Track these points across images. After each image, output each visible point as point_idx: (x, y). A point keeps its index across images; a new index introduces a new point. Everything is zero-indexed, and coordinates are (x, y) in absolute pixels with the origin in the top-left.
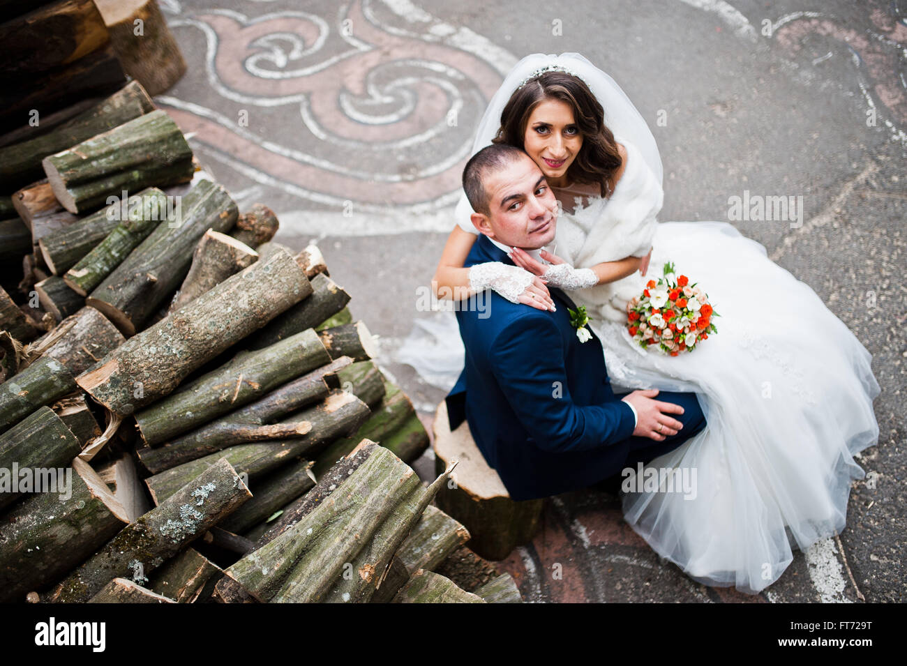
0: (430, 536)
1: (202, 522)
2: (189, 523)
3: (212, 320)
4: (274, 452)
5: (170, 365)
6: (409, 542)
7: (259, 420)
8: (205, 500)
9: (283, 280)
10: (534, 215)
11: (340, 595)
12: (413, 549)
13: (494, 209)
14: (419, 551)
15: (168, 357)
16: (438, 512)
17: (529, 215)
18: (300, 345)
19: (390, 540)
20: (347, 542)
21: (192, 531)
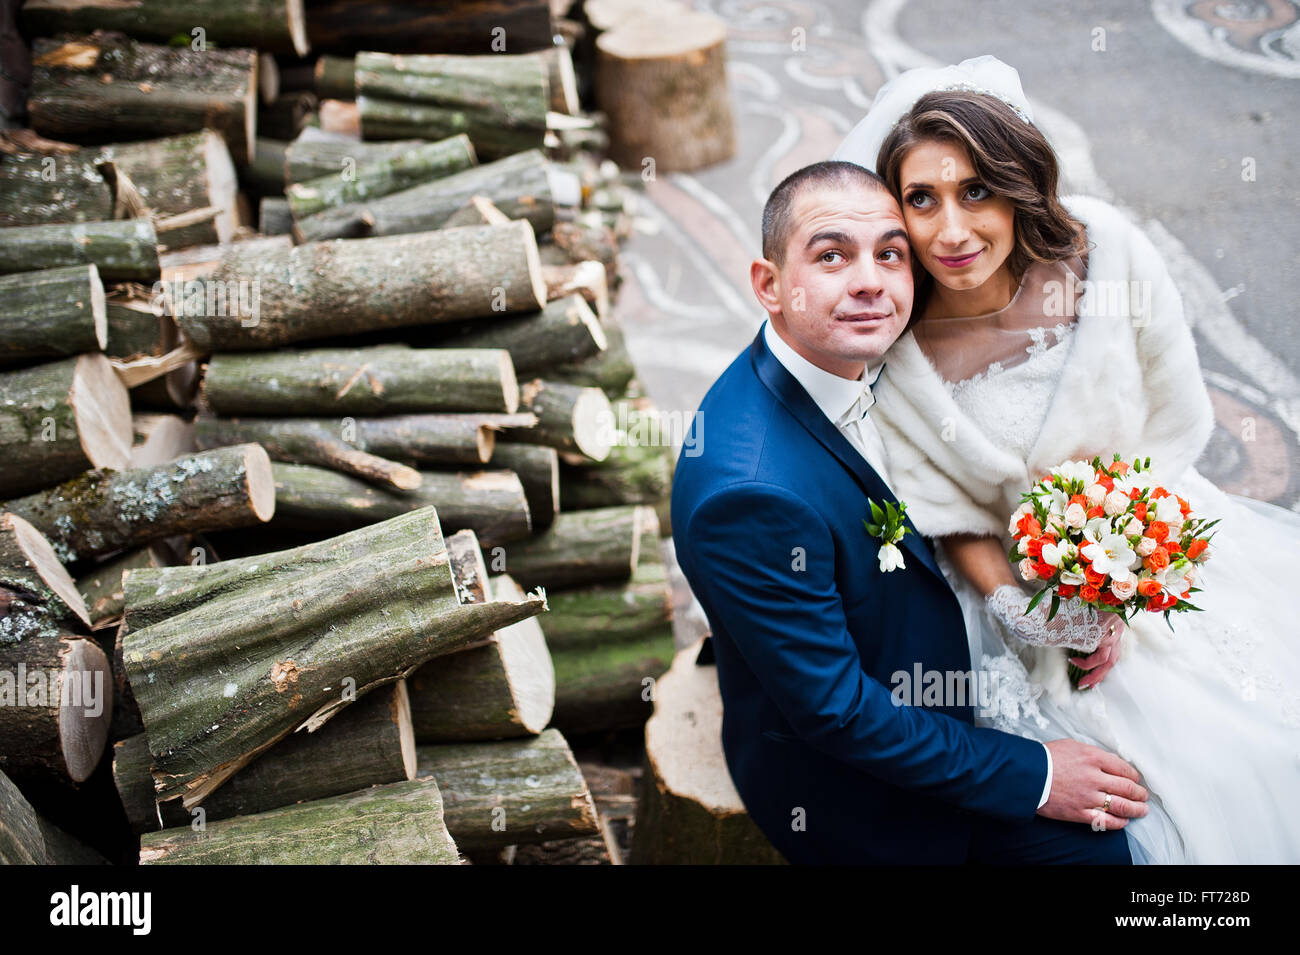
0: (526, 775)
1: (171, 508)
2: (151, 498)
3: (365, 265)
4: (348, 494)
5: (277, 297)
6: (483, 761)
7: (363, 445)
8: (187, 478)
9: (494, 256)
10: (858, 286)
11: (225, 682)
12: (483, 775)
13: (794, 251)
14: (490, 783)
15: (280, 284)
16: (563, 749)
17: (848, 283)
18: (469, 362)
19: (349, 648)
20: (278, 603)
21: (150, 514)
